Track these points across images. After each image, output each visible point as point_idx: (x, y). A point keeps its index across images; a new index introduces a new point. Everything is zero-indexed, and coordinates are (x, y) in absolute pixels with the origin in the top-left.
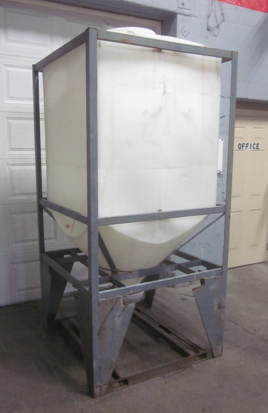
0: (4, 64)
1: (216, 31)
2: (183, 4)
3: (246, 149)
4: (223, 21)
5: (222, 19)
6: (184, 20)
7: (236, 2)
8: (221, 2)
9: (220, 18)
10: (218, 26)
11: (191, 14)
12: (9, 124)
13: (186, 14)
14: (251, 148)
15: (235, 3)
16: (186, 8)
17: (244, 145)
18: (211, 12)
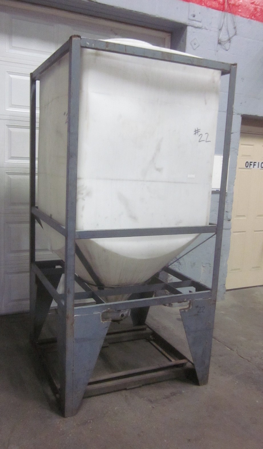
0: (8, 72)
1: (227, 45)
2: (194, 16)
3: (254, 167)
4: (236, 34)
5: (235, 32)
6: (194, 32)
7: (250, 16)
8: (233, 15)
9: (232, 32)
10: (229, 40)
11: (202, 27)
12: (10, 133)
13: (196, 26)
14: (258, 167)
15: (248, 16)
16: (197, 20)
17: (251, 163)
18: (223, 25)
